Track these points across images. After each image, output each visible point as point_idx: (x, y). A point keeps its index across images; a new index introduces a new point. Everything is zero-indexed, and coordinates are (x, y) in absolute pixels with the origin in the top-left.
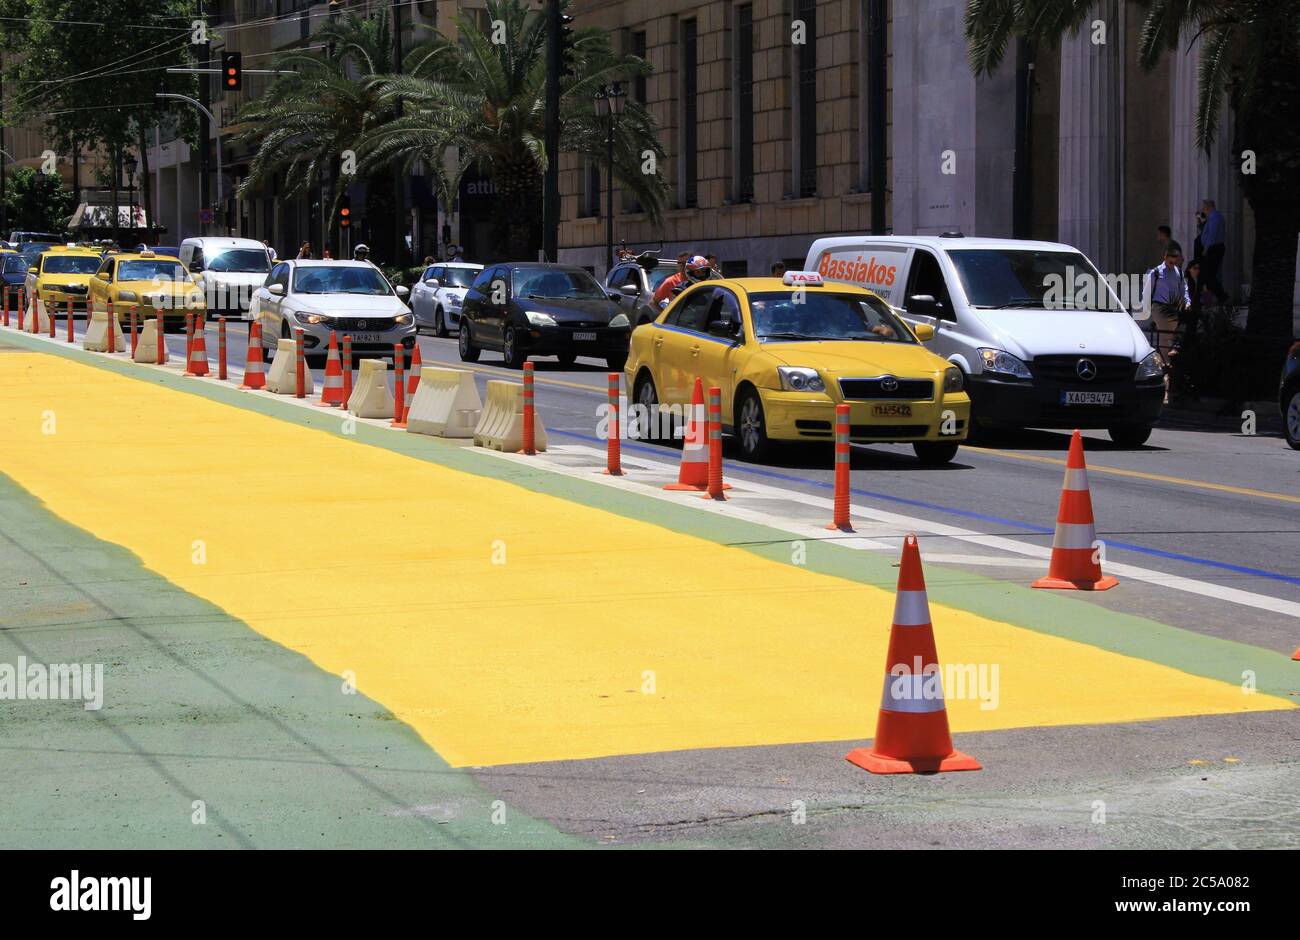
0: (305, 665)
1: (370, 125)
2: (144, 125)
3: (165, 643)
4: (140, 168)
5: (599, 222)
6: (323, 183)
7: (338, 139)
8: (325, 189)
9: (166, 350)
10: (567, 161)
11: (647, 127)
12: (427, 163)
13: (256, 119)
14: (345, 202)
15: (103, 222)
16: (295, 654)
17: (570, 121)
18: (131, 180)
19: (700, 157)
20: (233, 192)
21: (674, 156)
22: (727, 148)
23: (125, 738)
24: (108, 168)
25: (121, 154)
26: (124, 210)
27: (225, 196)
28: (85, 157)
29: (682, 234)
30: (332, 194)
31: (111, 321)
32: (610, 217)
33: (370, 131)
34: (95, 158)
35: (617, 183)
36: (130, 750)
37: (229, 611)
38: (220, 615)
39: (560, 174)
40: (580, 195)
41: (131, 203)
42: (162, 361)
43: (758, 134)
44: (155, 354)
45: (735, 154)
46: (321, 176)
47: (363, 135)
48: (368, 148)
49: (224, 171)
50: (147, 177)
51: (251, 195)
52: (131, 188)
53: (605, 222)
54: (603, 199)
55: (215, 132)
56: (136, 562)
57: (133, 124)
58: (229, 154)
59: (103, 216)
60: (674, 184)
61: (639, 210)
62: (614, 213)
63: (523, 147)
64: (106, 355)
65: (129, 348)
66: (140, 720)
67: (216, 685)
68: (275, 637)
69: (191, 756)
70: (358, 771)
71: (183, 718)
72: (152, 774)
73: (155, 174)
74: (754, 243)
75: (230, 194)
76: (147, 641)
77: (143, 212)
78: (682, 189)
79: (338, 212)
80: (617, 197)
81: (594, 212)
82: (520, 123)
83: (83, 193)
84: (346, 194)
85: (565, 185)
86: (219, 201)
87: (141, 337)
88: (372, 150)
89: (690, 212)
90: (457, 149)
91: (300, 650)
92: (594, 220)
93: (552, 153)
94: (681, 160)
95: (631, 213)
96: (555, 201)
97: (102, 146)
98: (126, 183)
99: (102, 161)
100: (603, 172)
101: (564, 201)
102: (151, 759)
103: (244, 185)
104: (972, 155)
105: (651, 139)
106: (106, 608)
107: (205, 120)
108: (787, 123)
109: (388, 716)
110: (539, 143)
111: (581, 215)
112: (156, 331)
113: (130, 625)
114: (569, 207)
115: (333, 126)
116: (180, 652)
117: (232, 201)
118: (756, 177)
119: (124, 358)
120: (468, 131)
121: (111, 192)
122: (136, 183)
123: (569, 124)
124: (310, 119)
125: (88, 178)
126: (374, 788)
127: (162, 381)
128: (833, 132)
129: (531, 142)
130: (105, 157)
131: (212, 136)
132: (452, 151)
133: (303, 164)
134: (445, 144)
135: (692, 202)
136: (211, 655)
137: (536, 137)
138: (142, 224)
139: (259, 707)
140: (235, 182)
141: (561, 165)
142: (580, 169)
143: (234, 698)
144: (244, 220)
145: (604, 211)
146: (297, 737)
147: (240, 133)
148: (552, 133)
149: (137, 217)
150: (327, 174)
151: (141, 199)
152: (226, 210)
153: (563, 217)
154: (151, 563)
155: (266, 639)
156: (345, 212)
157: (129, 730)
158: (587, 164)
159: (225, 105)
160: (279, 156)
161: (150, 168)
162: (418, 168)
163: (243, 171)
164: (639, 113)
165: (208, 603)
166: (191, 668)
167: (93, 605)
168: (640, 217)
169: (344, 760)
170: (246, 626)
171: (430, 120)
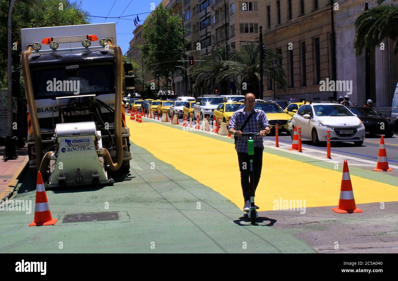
0: (211, 190)
1: (221, 71)
2: (173, 73)
3: (181, 185)
4: (172, 82)
5: (272, 91)
6: (211, 84)
7: (214, 75)
8: (212, 86)
9: (179, 121)
10: (265, 78)
11: (282, 70)
12: (234, 79)
13: (197, 71)
14: (216, 88)
15: (164, 94)
16: (208, 187)
17: (265, 69)
18: (170, 85)
19: (294, 76)
20: (192, 87)
21: (289, 76)
22: (300, 74)
23: (173, 206)
24: (165, 82)
25: (168, 79)
26: (169, 92)
27: (190, 88)
28: (160, 80)
29: (291, 93)
30: (213, 87)
31: (167, 115)
32: (275, 90)
33: (222, 73)
34: (162, 80)
35: (276, 82)
36: (174, 208)
37: (194, 178)
38: (192, 179)
39: (263, 81)
40: (268, 85)
41: (171, 90)
42: (178, 124)
43: (307, 71)
44: (176, 122)
45: (302, 75)
46: (211, 82)
47: (220, 74)
48: (221, 76)
49: (190, 82)
50: (174, 84)
51: (196, 87)
52: (170, 86)
53: (273, 91)
54: (273, 86)
55: (188, 74)
56: (174, 168)
57: (170, 73)
58: (191, 79)
59: (164, 93)
60: (289, 82)
61: (281, 88)
62: (275, 89)
63: (255, 75)
64: (166, 123)
65: (171, 121)
66: (176, 202)
67: (192, 194)
68: (204, 184)
69: (187, 210)
70: (224, 213)
71: (185, 202)
72: (179, 214)
73: (175, 84)
74: (307, 95)
75: (191, 87)
76: (177, 185)
77: (173, 92)
78: (290, 83)
79: (215, 90)
80: (276, 86)
81: (271, 89)
82: (255, 70)
83: (160, 88)
84: (216, 87)
85: (265, 83)
86: (189, 89)
87: (173, 119)
88: (222, 77)
89: (293, 88)
90: (240, 76)
91: (210, 187)
92: (271, 91)
93: (261, 76)
94: (290, 76)
95: (279, 89)
96: (262, 86)
97: (164, 77)
98: (169, 85)
99: (164, 81)
100: (273, 80)
101: (264, 87)
102: (179, 210)
103: (194, 85)
104: (356, 74)
105: (283, 72)
106: (168, 178)
107: (186, 71)
108: (313, 68)
109: (229, 201)
110: (259, 75)
111: (268, 90)
112: (176, 117)
113: (173, 181)
114: (265, 88)
115: (213, 72)
116: (184, 187)
117: (192, 89)
118: (307, 80)
119: (170, 123)
120: (243, 72)
121: (166, 87)
122: (171, 85)
123: (265, 70)
124: (208, 71)
125: (161, 84)
126: (227, 217)
127: (178, 128)
128: (324, 70)
129: (257, 74)
130: (165, 80)
131: (187, 75)
132: (239, 77)
133: (207, 80)
134: (238, 75)
135: (292, 86)
136: (191, 188)
137: (258, 73)
138: (173, 94)
139: (202, 199)
140: (192, 85)
141: (263, 79)
142: (268, 80)
143: (196, 197)
144: (194, 93)
145: (273, 89)
146: (210, 205)
147: (193, 74)
148: (261, 72)
149: (172, 93)
150: (212, 82)
151: (172, 89)
152: (191, 91)
153: (264, 90)
154: (177, 168)
155: (203, 184)
156: (216, 90)
157: (174, 204)
158: (269, 78)
159: (190, 68)
160: (202, 79)
161: (174, 82)
162: (232, 80)
163: (194, 82)
164: (280, 67)
165: (189, 176)
166: (186, 190)
167: (165, 177)
168: (281, 90)
169: (220, 211)
170: (198, 181)
171: (235, 70)
